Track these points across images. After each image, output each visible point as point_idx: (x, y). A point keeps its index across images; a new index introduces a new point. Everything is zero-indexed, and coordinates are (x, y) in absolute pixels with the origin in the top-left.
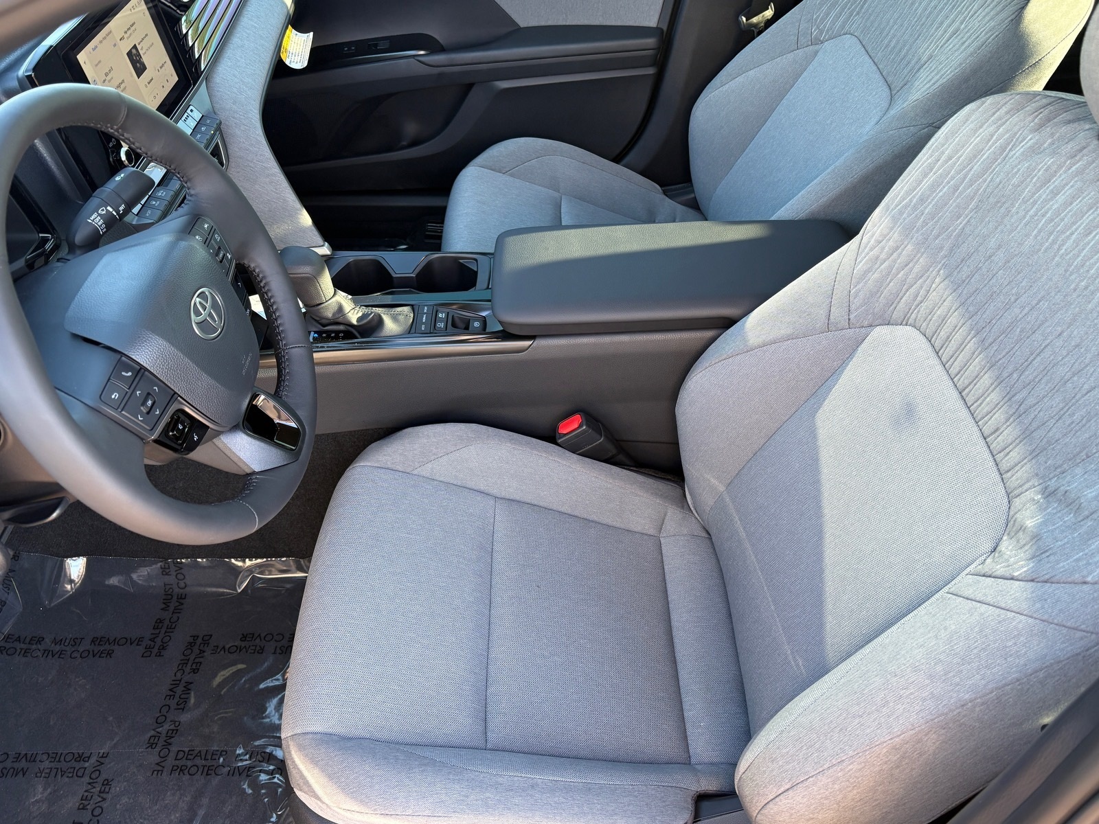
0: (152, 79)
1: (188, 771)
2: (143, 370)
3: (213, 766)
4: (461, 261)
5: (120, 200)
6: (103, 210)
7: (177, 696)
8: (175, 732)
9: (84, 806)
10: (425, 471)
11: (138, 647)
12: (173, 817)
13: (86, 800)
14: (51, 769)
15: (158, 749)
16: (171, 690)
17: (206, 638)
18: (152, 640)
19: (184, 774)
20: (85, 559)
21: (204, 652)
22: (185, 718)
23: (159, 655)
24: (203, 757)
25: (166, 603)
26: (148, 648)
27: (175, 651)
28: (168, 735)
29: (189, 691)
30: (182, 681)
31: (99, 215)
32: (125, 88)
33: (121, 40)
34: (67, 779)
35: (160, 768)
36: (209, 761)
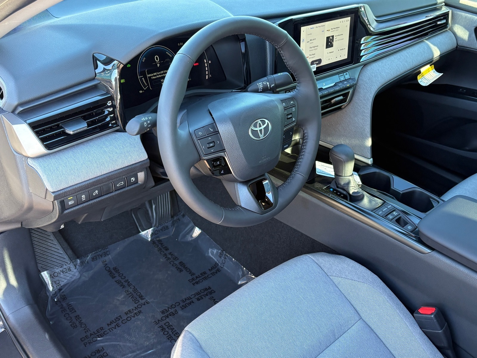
0: (333, 52)
1: (164, 332)
2: (218, 132)
3: (173, 337)
4: (431, 199)
5: (274, 82)
6: (265, 83)
7: (185, 303)
8: (173, 314)
9: (127, 314)
10: (336, 280)
11: (191, 276)
12: (145, 343)
13: (130, 312)
14: (131, 293)
15: (163, 315)
16: (185, 299)
17: (213, 291)
18: (197, 277)
19: (162, 331)
20: (201, 231)
21: (207, 296)
22: (180, 312)
23: (194, 284)
24: (172, 332)
25: (212, 268)
26: (193, 279)
27: (199, 287)
28: (171, 314)
29: (190, 305)
30: (191, 300)
31: (263, 84)
32: (316, 49)
33: (327, 31)
34: (131, 300)
35: (158, 322)
36: (173, 335)
